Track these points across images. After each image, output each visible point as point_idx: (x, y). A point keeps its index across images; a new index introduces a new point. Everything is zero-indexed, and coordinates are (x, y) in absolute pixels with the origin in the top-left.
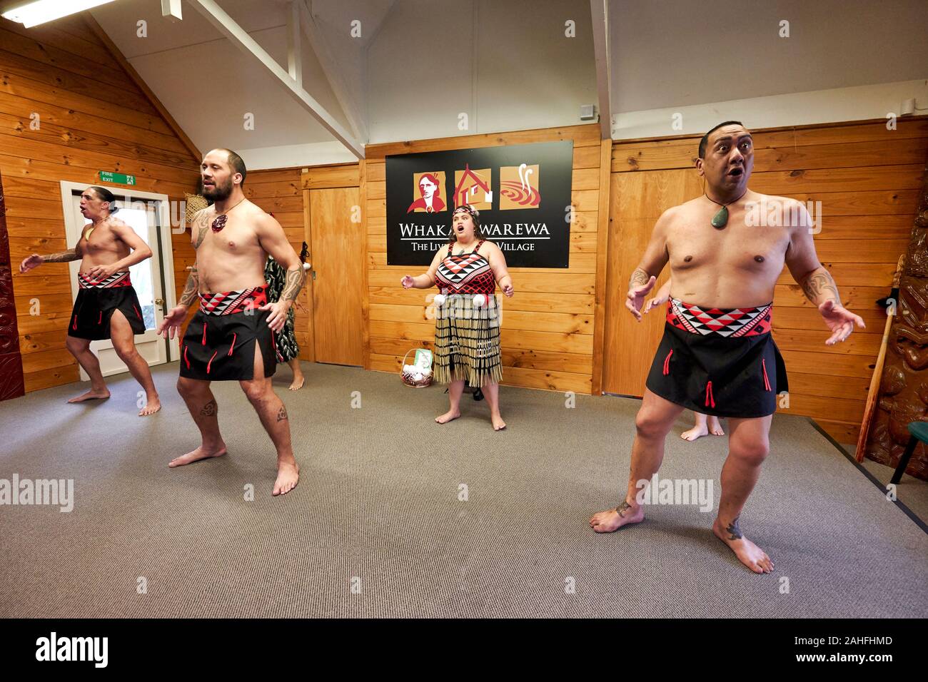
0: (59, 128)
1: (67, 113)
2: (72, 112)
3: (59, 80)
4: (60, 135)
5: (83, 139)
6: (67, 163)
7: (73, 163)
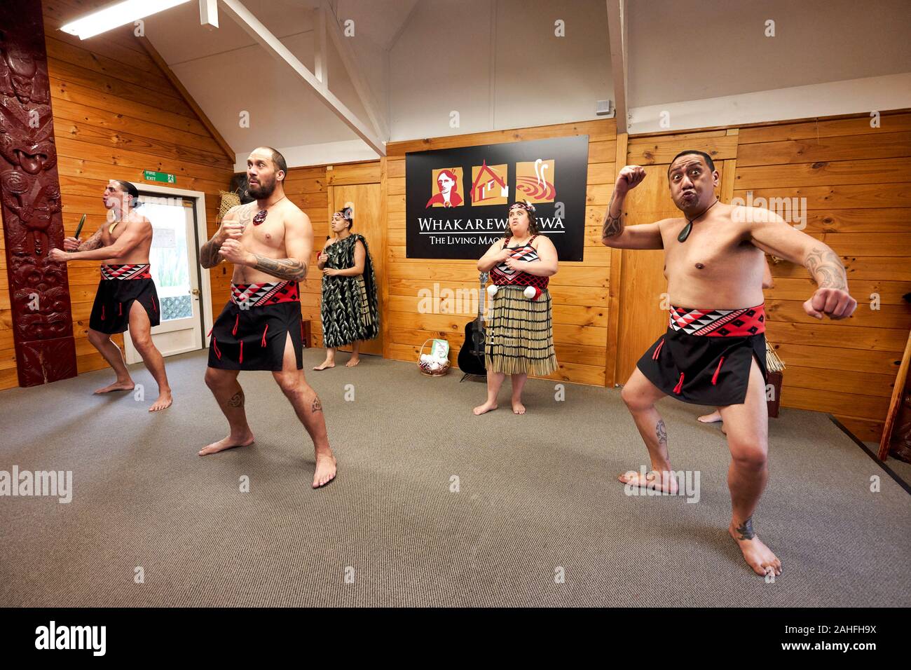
0: (109, 131)
1: (116, 117)
2: (120, 116)
3: (110, 88)
4: (109, 138)
5: (130, 141)
6: (115, 163)
7: (121, 163)
